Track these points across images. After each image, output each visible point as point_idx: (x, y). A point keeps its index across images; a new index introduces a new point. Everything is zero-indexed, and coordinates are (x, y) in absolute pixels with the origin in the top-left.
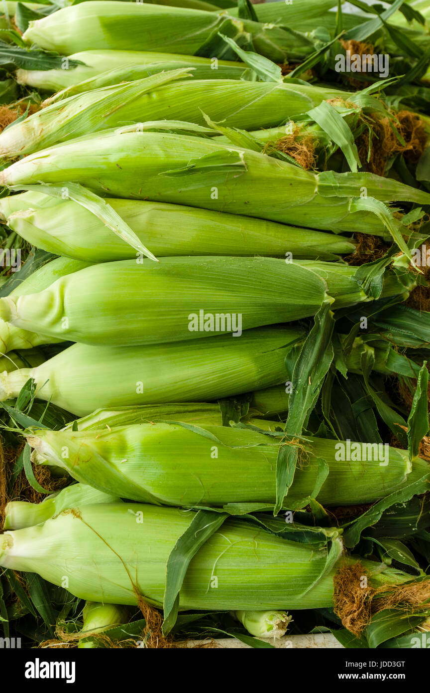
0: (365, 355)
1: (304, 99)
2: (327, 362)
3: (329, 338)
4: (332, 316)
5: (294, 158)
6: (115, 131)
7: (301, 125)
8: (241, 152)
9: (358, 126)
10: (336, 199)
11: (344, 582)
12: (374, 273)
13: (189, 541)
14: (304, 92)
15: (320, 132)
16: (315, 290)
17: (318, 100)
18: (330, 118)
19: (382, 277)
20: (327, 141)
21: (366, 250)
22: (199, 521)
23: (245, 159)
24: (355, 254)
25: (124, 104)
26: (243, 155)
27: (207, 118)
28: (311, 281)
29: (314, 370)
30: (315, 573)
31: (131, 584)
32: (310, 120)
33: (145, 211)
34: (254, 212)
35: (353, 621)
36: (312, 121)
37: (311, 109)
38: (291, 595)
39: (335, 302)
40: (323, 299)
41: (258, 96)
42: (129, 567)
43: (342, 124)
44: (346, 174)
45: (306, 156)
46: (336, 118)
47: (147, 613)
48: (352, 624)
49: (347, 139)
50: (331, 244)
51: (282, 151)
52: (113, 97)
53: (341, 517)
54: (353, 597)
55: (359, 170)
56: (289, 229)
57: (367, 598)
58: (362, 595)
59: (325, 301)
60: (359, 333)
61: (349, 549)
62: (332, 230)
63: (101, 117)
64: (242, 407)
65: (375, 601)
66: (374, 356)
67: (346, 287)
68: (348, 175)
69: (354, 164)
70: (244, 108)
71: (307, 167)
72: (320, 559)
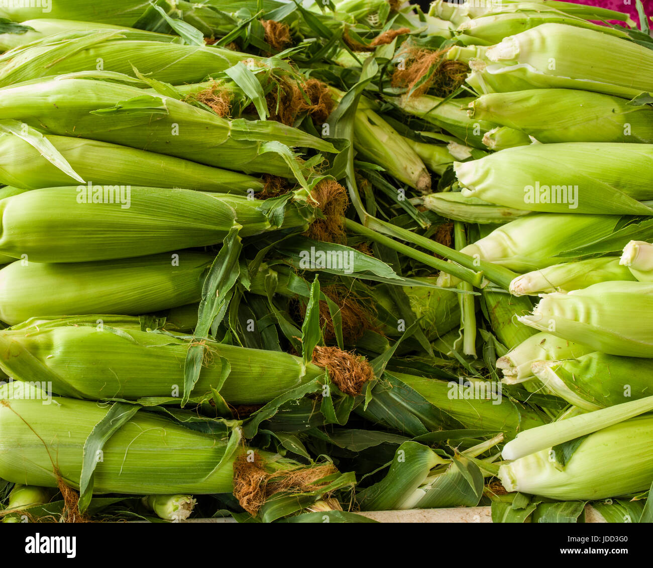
0: (269, 277)
1: (223, 60)
2: (234, 278)
3: (236, 258)
4: (240, 241)
5: (211, 107)
6: (55, 78)
7: (219, 81)
8: (164, 99)
9: (269, 82)
10: (246, 142)
11: (242, 468)
12: (277, 205)
13: (105, 427)
14: (223, 55)
15: (236, 87)
16: (226, 218)
17: (235, 62)
18: (244, 75)
19: (284, 208)
20: (241, 96)
21: (273, 189)
22: (115, 411)
23: (168, 104)
24: (263, 191)
25: (64, 57)
26: (166, 101)
27: (136, 70)
28: (221, 209)
29: (222, 284)
30: (217, 459)
31: (52, 466)
32: (227, 77)
33: (78, 145)
34: (175, 151)
35: (249, 501)
36: (228, 78)
37: (228, 68)
38: (195, 478)
39: (243, 228)
40: (232, 225)
41: (183, 56)
42: (50, 449)
43: (254, 80)
44: (256, 122)
45: (222, 106)
46: (249, 75)
47: (66, 493)
48: (248, 503)
49: (258, 92)
50: (242, 182)
51: (201, 101)
52: (55, 51)
53: (243, 414)
54: (250, 480)
55: (267, 119)
56: (205, 168)
57: (263, 481)
58: (258, 479)
59: (234, 227)
60: (265, 259)
61: (248, 440)
62: (243, 170)
63: (43, 67)
64: (160, 320)
65: (270, 485)
66: (277, 279)
67: (252, 216)
68: (258, 122)
69: (263, 113)
70: (169, 65)
71: (222, 114)
72: (222, 447)
